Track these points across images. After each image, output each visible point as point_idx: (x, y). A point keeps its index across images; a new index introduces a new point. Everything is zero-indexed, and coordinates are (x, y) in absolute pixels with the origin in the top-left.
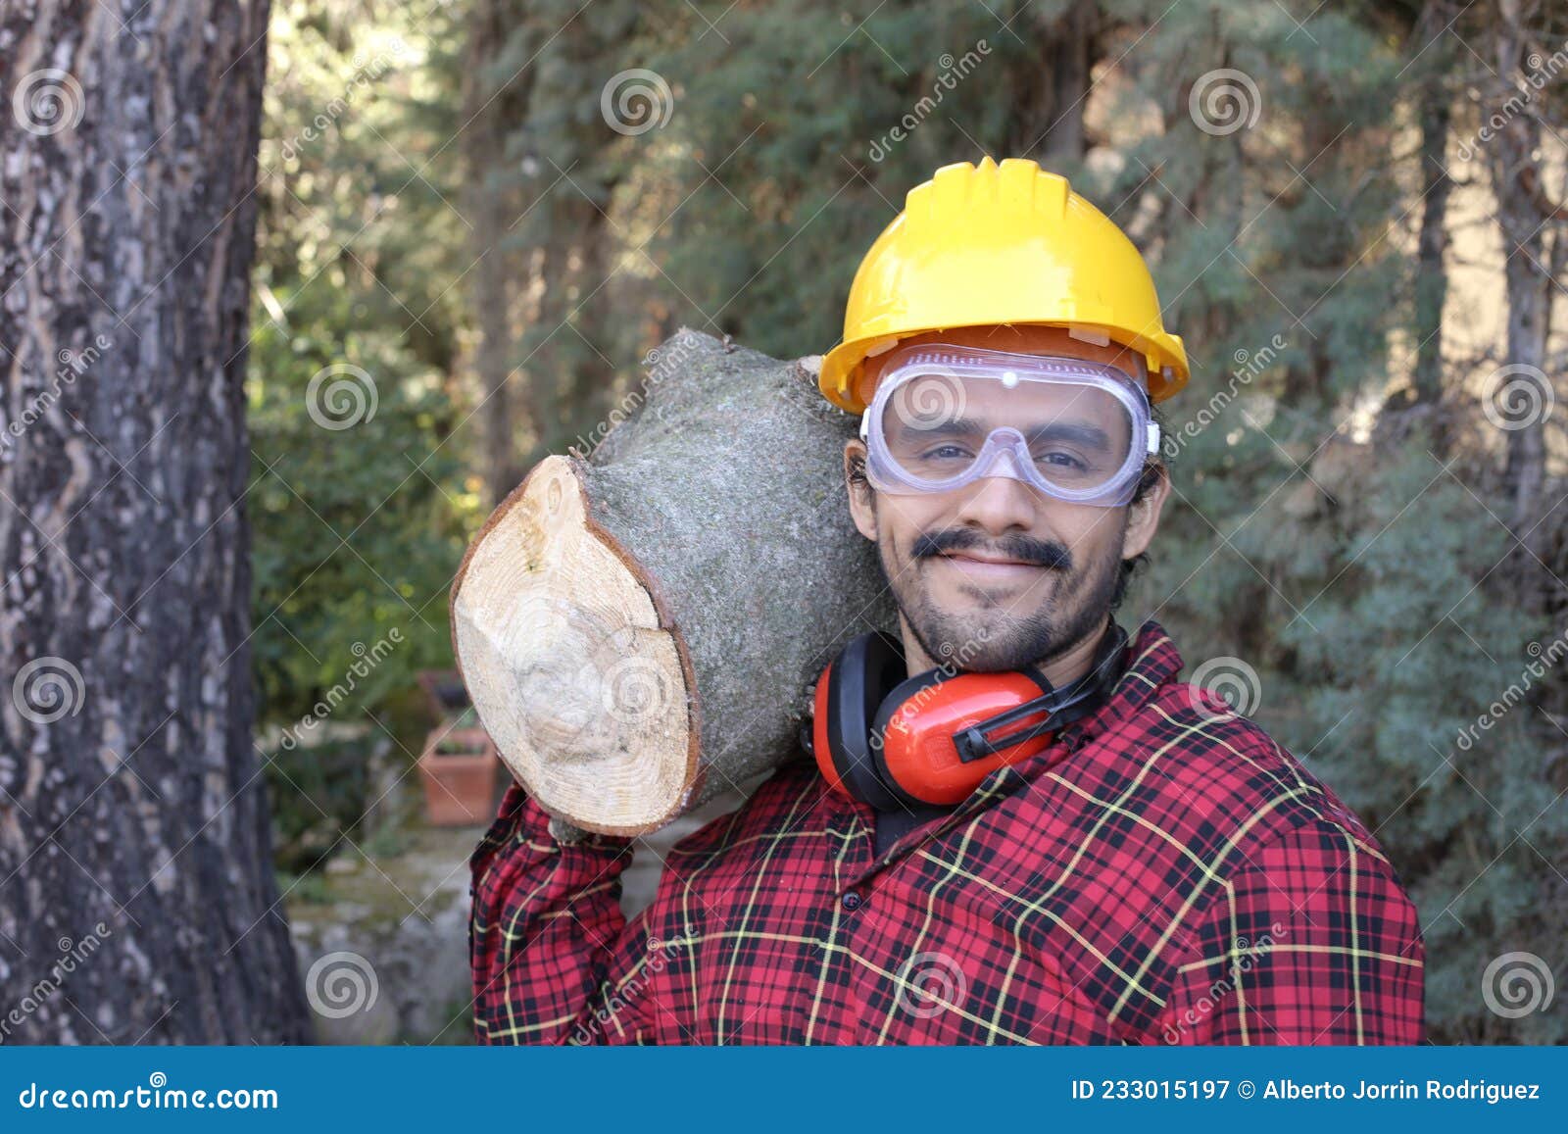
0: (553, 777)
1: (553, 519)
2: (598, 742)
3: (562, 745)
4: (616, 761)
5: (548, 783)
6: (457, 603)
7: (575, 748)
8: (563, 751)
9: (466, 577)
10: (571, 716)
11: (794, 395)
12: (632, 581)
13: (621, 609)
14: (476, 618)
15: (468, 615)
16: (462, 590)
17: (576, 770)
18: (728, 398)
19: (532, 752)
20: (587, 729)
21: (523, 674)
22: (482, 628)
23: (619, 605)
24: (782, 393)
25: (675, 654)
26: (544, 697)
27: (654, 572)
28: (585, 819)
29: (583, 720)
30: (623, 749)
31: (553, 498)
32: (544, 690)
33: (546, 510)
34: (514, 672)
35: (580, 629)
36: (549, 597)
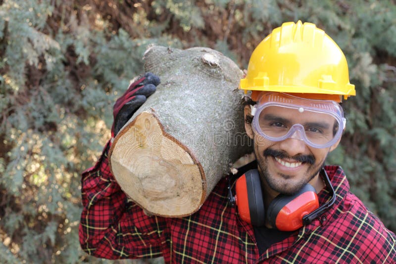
0: (152, 205)
1: (148, 132)
2: (169, 194)
3: (156, 196)
4: (176, 199)
5: (151, 206)
6: (112, 157)
7: (160, 197)
8: (156, 198)
9: (114, 149)
10: (159, 188)
11: (203, 69)
12: (183, 150)
13: (179, 159)
14: (120, 162)
15: (117, 161)
16: (113, 153)
17: (162, 202)
18: (178, 70)
19: (145, 199)
20: (166, 192)
21: (142, 179)
22: (123, 165)
23: (179, 158)
24: (199, 68)
25: (198, 170)
26: (150, 184)
27: (189, 147)
28: (164, 214)
29: (164, 189)
30: (178, 196)
31: (147, 125)
32: (150, 182)
33: (144, 129)
34: (139, 178)
35: (164, 166)
36: (150, 156)
